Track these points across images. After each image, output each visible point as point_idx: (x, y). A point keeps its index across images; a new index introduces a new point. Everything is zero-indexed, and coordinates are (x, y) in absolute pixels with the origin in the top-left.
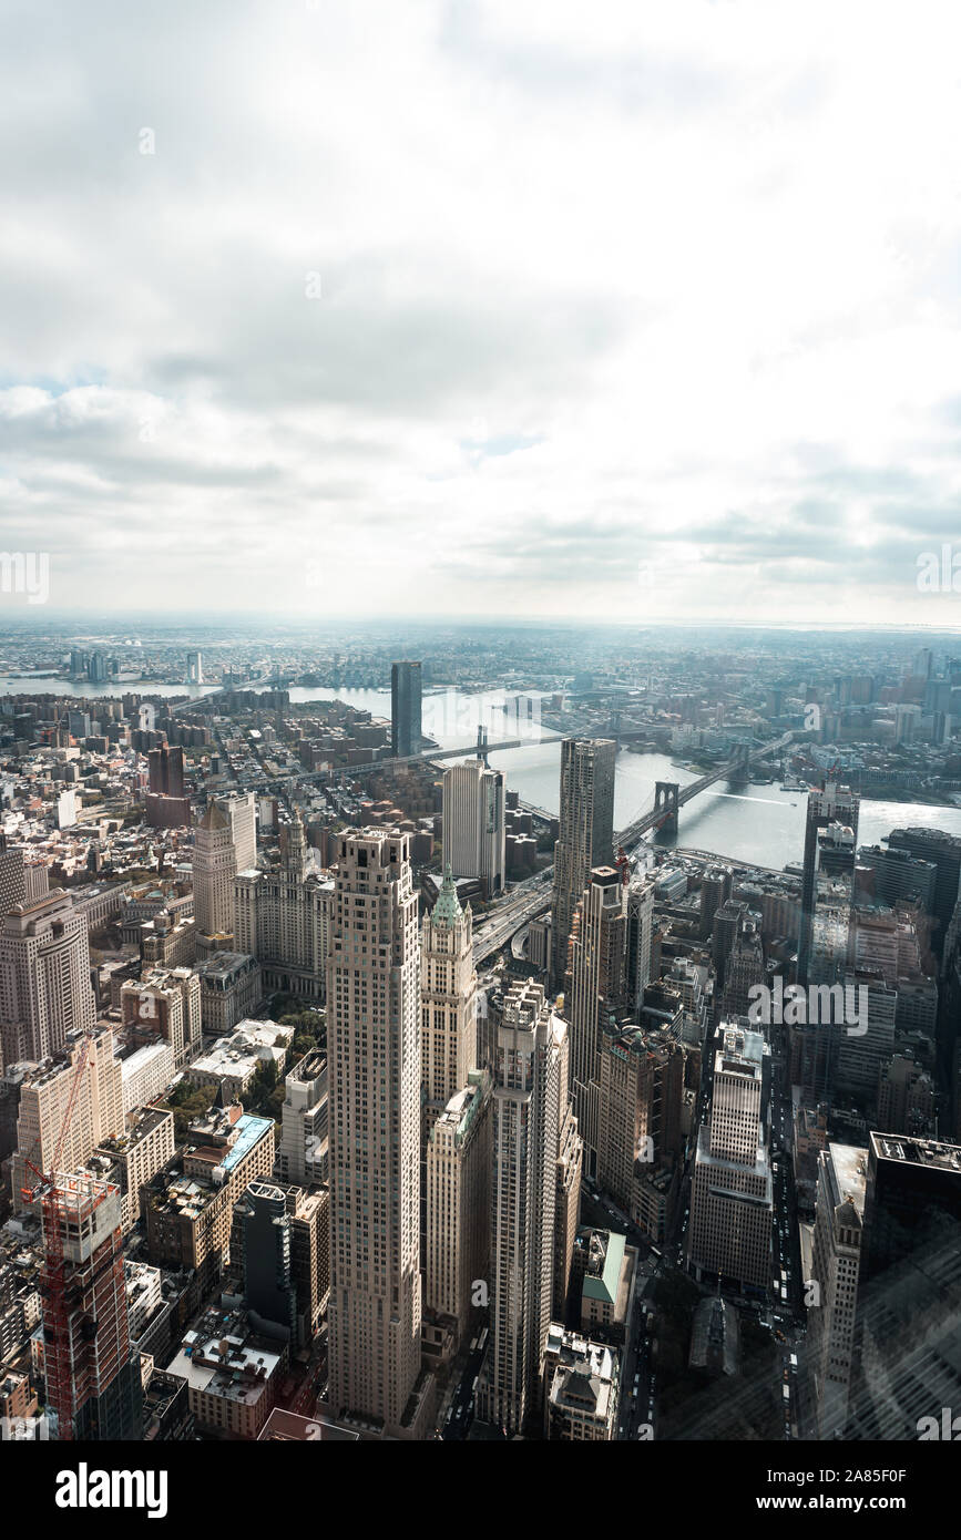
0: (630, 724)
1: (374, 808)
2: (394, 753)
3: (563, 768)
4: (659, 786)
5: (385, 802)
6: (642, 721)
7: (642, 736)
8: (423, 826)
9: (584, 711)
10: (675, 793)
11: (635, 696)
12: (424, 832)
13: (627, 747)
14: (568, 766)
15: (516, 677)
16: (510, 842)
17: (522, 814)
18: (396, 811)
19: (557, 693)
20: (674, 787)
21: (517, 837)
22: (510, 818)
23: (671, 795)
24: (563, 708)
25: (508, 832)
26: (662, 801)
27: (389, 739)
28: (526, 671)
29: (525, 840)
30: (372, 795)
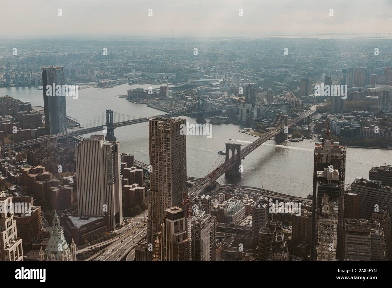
0: (212, 105)
1: (31, 172)
2: (47, 132)
3: (151, 139)
4: (228, 146)
5: (39, 167)
6: (220, 102)
7: (220, 113)
8: (67, 182)
9: (182, 97)
10: (239, 150)
11: (216, 86)
12: (66, 186)
13: (209, 120)
14: (154, 137)
15: (136, 75)
16: (126, 191)
17: (136, 170)
18: (47, 173)
19: (164, 85)
20: (237, 147)
21: (131, 186)
22: (126, 174)
23: (236, 152)
24: (167, 95)
25: (124, 183)
26: (230, 156)
27: (44, 122)
28: (143, 71)
29: (136, 188)
30: (31, 162)
